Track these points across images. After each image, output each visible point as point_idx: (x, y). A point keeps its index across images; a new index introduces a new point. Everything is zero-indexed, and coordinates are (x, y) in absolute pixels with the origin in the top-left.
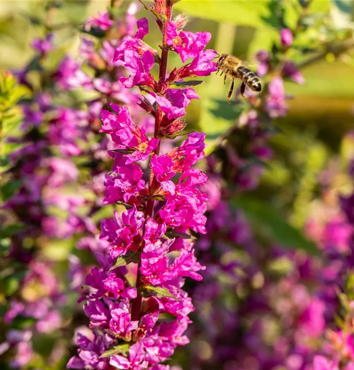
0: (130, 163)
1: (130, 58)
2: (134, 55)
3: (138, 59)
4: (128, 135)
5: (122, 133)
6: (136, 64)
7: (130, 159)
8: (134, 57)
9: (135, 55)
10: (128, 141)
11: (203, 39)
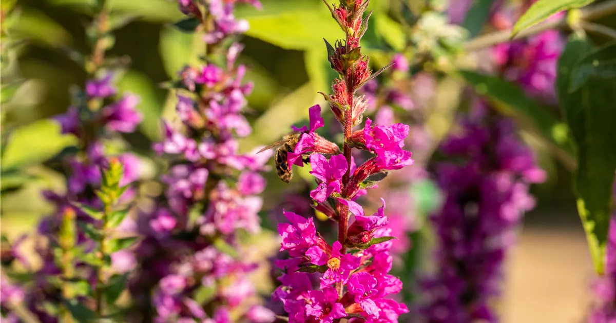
0: (325, 287)
1: (316, 163)
2: (319, 159)
3: (325, 164)
4: (317, 253)
5: (311, 252)
6: (322, 169)
7: (325, 282)
8: (320, 161)
9: (321, 159)
10: (318, 260)
11: (399, 133)
